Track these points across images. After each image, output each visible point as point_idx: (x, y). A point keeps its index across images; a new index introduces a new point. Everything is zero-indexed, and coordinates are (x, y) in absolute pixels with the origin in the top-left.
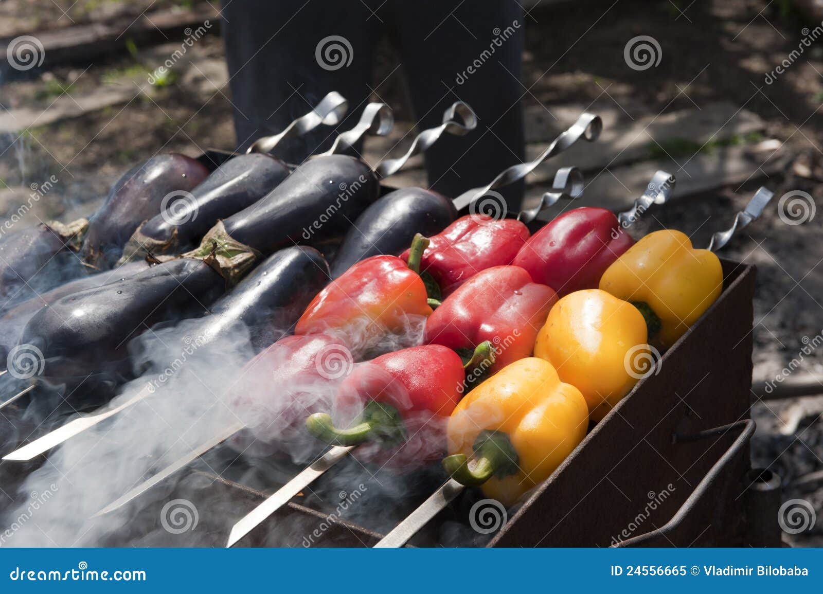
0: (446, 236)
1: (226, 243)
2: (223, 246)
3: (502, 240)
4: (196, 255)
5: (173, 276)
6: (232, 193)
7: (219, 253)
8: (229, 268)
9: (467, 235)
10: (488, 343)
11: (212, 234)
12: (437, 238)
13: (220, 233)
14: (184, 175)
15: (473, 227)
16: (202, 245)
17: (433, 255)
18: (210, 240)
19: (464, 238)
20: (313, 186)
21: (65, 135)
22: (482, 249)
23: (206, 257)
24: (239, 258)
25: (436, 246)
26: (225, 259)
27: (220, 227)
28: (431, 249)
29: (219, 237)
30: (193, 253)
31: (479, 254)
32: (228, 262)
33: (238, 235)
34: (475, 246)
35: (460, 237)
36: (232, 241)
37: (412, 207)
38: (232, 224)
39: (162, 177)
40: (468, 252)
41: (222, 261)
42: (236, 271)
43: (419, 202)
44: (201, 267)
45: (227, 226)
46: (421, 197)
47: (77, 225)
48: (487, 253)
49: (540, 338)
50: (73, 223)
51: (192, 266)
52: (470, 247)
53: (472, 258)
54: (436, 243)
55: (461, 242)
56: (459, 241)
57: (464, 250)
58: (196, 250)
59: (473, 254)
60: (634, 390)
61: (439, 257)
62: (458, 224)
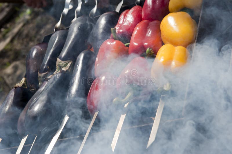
0: (119, 23)
1: (63, 63)
2: (62, 65)
3: (135, 15)
4: (57, 72)
5: (54, 82)
6: (56, 47)
7: (63, 67)
8: (68, 70)
9: (125, 19)
10: (149, 48)
11: (57, 63)
12: (117, 25)
13: (59, 62)
14: (41, 49)
15: (125, 16)
16: (57, 68)
17: (119, 31)
18: (58, 65)
19: (124, 21)
20: (76, 32)
21: (16, 42)
22: (131, 21)
23: (60, 71)
24: (69, 65)
25: (119, 28)
26: (65, 68)
27: (58, 60)
28: (117, 30)
29: (60, 63)
30: (56, 72)
31: (131, 23)
32: (66, 68)
33: (64, 59)
34: (129, 21)
35: (123, 21)
36: (64, 62)
37: (106, 20)
38: (61, 57)
39: (36, 54)
40: (128, 24)
41: (64, 69)
42: (70, 69)
43: (106, 18)
44: (60, 75)
45: (60, 58)
46: (106, 16)
47: (23, 81)
48: (133, 21)
49: (162, 37)
50: (22, 81)
51: (58, 76)
52: (128, 22)
53: (130, 25)
54: (118, 27)
55: (125, 22)
56: (124, 22)
57: (127, 24)
58: (56, 70)
59: (130, 24)
60: (197, 36)
61: (121, 31)
62: (121, 18)
